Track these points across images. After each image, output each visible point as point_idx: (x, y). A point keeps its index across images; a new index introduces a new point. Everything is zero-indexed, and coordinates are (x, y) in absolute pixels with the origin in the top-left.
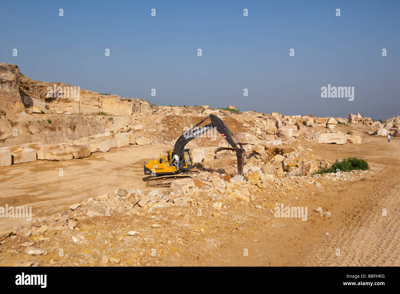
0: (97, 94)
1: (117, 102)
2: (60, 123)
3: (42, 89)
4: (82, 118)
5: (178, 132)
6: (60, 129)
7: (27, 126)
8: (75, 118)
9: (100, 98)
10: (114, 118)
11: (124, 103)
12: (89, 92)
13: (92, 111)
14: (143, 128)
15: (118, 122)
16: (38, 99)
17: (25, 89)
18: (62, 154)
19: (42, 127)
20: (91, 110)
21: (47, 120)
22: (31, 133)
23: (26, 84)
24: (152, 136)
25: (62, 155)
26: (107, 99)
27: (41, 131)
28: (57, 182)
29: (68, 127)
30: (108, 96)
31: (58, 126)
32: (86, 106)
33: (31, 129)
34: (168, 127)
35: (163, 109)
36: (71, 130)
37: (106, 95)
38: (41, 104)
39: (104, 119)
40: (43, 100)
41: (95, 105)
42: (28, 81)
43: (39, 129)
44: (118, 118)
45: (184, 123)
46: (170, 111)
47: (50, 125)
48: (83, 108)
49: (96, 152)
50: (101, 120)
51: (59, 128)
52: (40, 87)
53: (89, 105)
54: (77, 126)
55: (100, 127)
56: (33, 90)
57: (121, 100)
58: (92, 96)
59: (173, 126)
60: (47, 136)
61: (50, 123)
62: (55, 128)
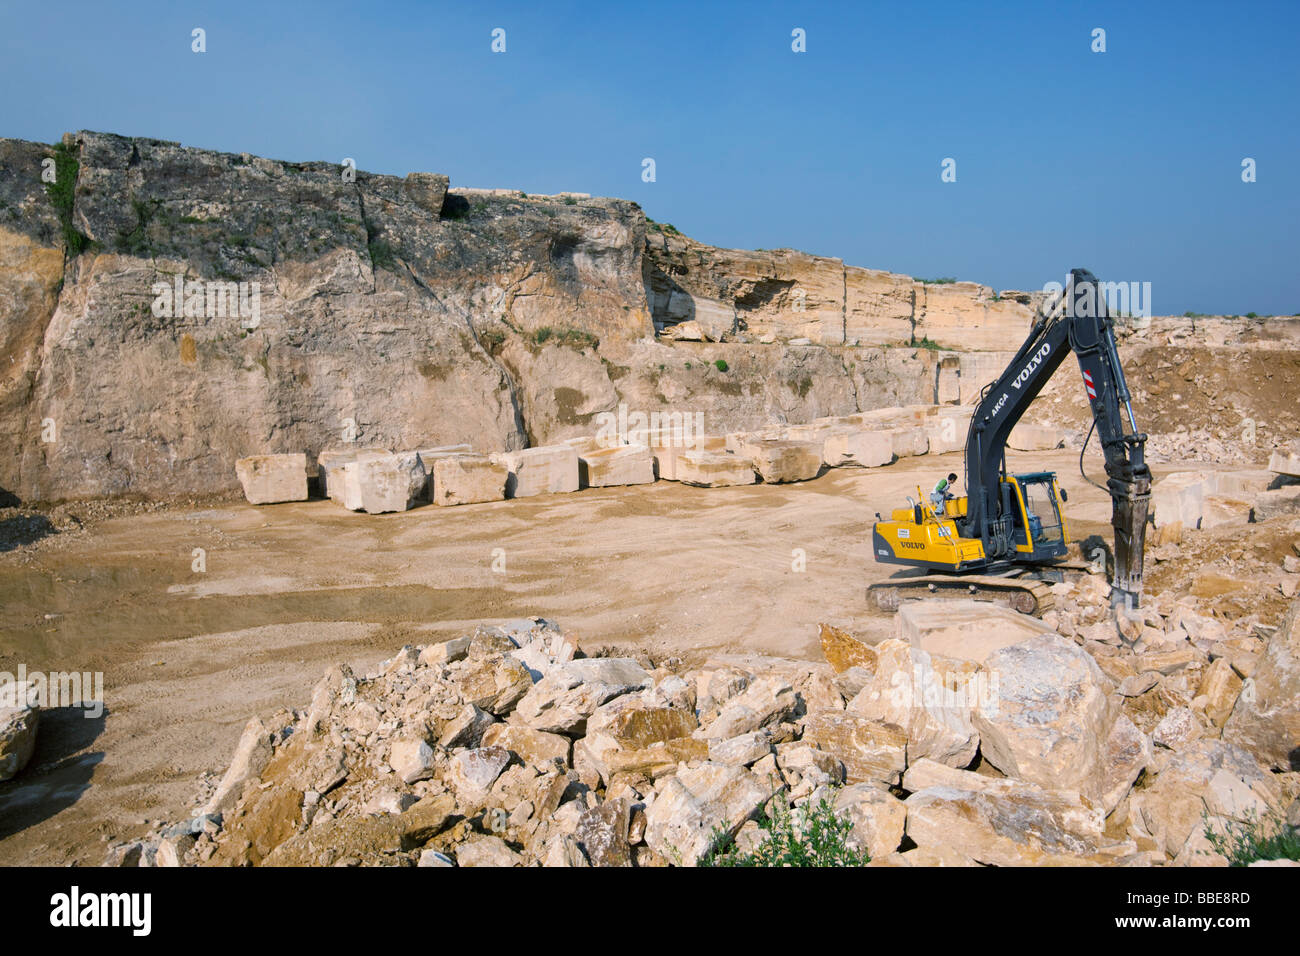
0: (907, 282)
1: (977, 305)
2: (758, 370)
3: (727, 269)
4: (837, 357)
5: (1185, 406)
6: (755, 388)
7: (653, 379)
8: (812, 355)
9: (919, 294)
10: (963, 357)
11: (1000, 308)
12: (880, 277)
13: (886, 336)
14: (1056, 391)
15: (977, 371)
16: (712, 299)
17: (676, 272)
18: (718, 465)
19: (695, 382)
20: (884, 330)
21: (714, 362)
22: (663, 400)
23: (678, 259)
24: (1080, 420)
25: (717, 469)
26: (943, 297)
27: (692, 393)
28: (617, 557)
29: (782, 383)
30: (948, 286)
31: (750, 380)
32: (869, 320)
33: (664, 386)
34: (1147, 389)
35: (1156, 326)
36: (794, 393)
37: (940, 282)
38: (720, 316)
39: (917, 361)
40: (727, 303)
41: (896, 315)
42: (686, 249)
43: (688, 388)
44: (976, 358)
45: (1216, 375)
46: (1185, 334)
47: (723, 377)
48: (856, 326)
49: (842, 465)
50: (904, 361)
51: (751, 385)
52: (722, 264)
53: (878, 316)
54: (815, 380)
55: (899, 385)
56: (699, 273)
57: (996, 299)
58: (888, 288)
59: (1168, 385)
60: (710, 409)
61: (722, 371)
62: (740, 387)
